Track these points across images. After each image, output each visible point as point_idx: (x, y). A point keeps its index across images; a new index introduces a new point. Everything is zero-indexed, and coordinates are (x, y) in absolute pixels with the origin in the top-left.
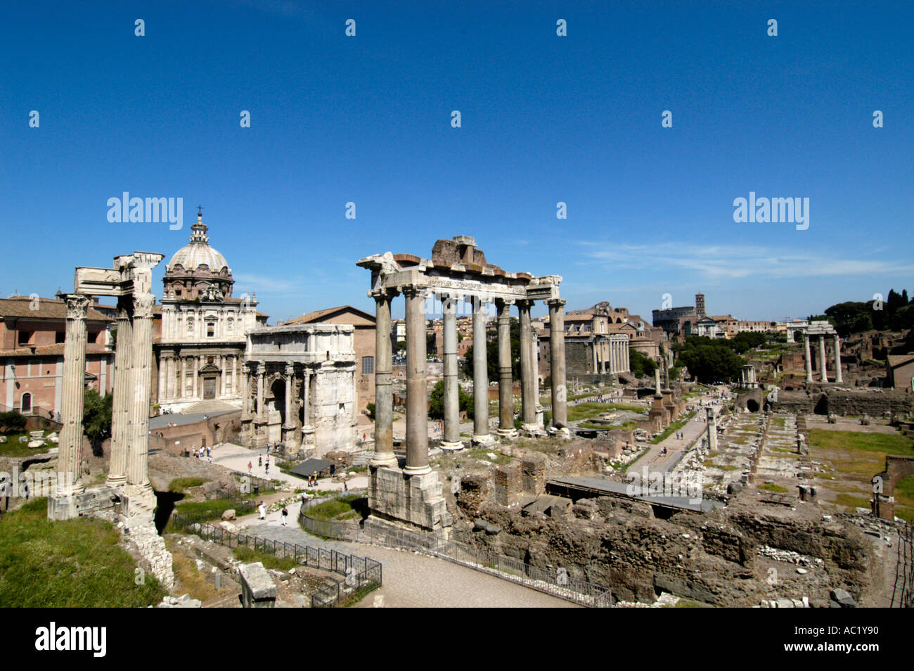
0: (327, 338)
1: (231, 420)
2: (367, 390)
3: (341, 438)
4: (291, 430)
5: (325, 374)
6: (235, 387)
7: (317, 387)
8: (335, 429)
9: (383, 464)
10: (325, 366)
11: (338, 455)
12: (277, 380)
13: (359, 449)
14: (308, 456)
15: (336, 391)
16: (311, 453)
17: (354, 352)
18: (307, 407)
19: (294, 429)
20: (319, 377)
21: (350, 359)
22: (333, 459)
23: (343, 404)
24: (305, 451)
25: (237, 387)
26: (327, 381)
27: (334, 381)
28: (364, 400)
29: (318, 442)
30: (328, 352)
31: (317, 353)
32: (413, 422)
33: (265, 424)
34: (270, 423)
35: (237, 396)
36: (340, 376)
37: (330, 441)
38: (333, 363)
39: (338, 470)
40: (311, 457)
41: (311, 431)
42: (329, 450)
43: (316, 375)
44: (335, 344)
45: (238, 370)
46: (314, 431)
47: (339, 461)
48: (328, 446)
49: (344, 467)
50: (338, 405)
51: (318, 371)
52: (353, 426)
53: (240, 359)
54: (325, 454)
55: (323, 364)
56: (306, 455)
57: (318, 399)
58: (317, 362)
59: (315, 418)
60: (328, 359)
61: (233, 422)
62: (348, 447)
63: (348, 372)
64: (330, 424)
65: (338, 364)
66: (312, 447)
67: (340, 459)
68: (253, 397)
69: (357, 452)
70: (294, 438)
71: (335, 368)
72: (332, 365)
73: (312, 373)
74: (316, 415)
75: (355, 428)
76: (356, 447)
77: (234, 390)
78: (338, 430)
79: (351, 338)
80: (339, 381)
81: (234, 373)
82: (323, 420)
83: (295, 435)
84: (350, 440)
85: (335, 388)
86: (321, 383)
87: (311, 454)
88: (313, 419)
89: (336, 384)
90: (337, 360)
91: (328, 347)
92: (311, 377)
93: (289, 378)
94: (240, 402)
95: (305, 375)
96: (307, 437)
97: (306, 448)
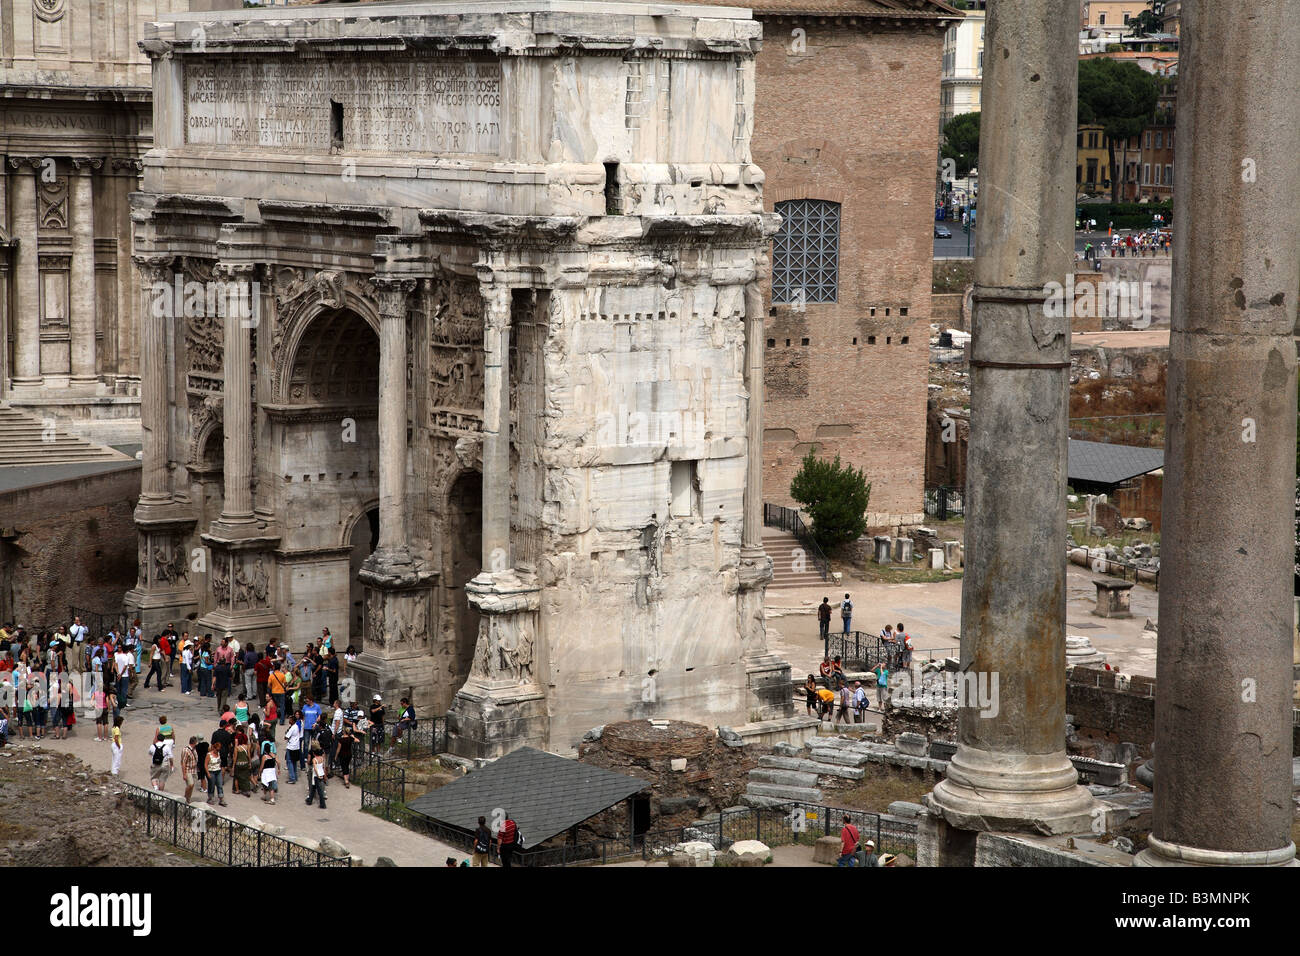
0: (608, 83)
1: (84, 515)
2: (802, 392)
3: (680, 654)
4: (408, 589)
5: (595, 293)
6: (90, 340)
7: (553, 365)
8: (647, 600)
9: (1011, 813)
10: (593, 247)
11: (669, 746)
12: (327, 310)
13: (778, 719)
14: (506, 738)
15: (655, 387)
16: (516, 719)
17: (757, 173)
18: (494, 469)
19: (427, 585)
20: (566, 308)
21: (737, 209)
22: (644, 763)
23: (693, 464)
24: (488, 709)
25: (100, 340)
26: (604, 334)
27: (643, 334)
28: (783, 449)
29: (558, 663)
30: (611, 167)
31: (551, 170)
32: (1210, 589)
33: (269, 550)
34: (291, 546)
35: (101, 390)
36: (674, 305)
37: (618, 663)
38: (636, 230)
39: (673, 824)
40: (521, 743)
41: (521, 601)
42: (618, 716)
43: (545, 293)
44: (651, 122)
45: (102, 247)
46: (534, 600)
47: (669, 772)
48: (612, 688)
49: (701, 811)
50: (666, 467)
51: (557, 269)
52: (742, 590)
53: (115, 185)
54: (597, 731)
55: (584, 235)
56: (492, 732)
57: (555, 428)
58: (555, 222)
59: (541, 530)
60: (612, 208)
61: (92, 526)
62: (714, 706)
63: (718, 286)
64: (624, 570)
65: (662, 236)
66: (526, 688)
67: (679, 764)
68: (195, 401)
69: (766, 733)
70: (425, 637)
71: (647, 263)
72: (632, 244)
73: (524, 281)
74: (547, 514)
75: (751, 603)
76: (761, 707)
77: (85, 355)
78: (660, 607)
79: (740, 91)
80: (669, 331)
81: (84, 262)
82: (585, 545)
83: (429, 616)
84: (723, 668)
85: (645, 374)
86: (574, 339)
87: (521, 726)
88: (529, 540)
89: (654, 349)
90: (661, 213)
91: (610, 139)
92: (519, 297)
93: (395, 304)
94: (128, 426)
95: (485, 291)
96: (504, 636)
97: (489, 688)
